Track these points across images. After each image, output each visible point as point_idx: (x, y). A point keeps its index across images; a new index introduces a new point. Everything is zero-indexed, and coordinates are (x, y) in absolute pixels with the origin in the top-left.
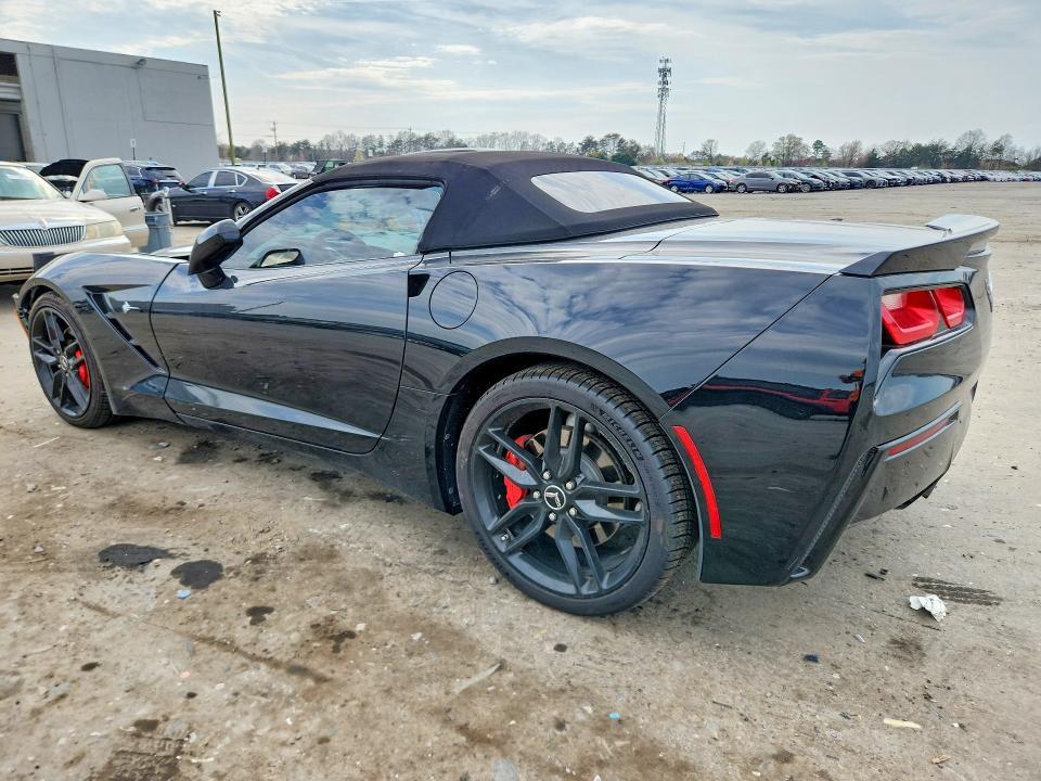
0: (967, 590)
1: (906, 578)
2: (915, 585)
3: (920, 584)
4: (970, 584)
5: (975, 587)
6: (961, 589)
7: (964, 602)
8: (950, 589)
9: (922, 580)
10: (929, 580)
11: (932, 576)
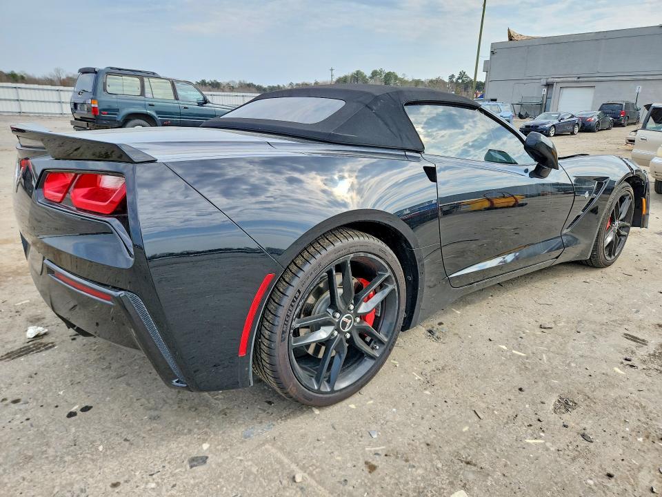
0: (22, 355)
1: (60, 344)
2: (52, 343)
3: (50, 345)
4: (22, 359)
5: (19, 359)
6: (26, 354)
7: (21, 349)
8: (33, 351)
9: (50, 347)
10: (46, 349)
11: (48, 352)
